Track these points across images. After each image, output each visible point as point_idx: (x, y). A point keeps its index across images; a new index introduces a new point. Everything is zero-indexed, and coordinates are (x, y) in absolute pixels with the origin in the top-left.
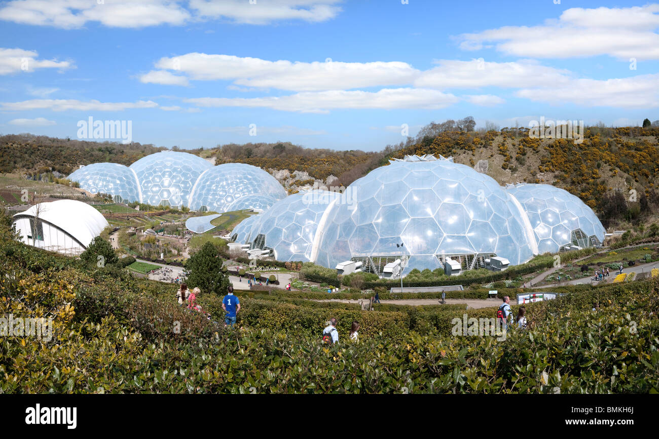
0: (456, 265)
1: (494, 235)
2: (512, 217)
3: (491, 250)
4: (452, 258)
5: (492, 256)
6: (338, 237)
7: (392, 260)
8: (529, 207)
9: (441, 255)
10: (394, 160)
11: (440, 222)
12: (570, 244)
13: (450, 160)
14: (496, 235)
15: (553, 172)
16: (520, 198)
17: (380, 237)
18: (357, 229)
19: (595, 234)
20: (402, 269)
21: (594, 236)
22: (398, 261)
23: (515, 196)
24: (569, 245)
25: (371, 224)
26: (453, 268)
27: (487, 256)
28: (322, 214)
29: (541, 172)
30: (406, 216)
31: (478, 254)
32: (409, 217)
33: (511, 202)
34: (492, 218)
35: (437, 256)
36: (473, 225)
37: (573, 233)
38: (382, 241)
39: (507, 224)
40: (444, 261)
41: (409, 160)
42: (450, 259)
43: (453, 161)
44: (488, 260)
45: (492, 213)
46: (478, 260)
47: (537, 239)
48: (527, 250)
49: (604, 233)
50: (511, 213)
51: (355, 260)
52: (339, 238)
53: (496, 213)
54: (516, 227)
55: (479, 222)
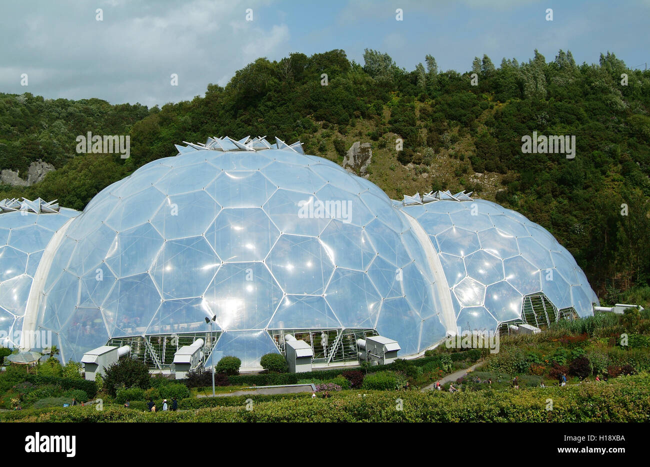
0: (303, 349)
1: (375, 297)
2: (410, 263)
3: (368, 322)
4: (299, 337)
5: (370, 334)
6: (78, 302)
7: (186, 340)
8: (446, 245)
9: (277, 331)
10: (185, 145)
11: (275, 270)
12: (519, 320)
13: (296, 149)
14: (378, 296)
15: (502, 172)
16: (427, 224)
17: (163, 300)
18: (118, 283)
19: (572, 304)
20: (207, 357)
21: (570, 309)
22: (198, 343)
23: (419, 220)
24: (518, 322)
25: (147, 274)
26: (300, 353)
27: (360, 334)
28: (41, 254)
29: (476, 170)
30: (212, 258)
31: (343, 328)
32: (218, 261)
33: (411, 234)
34: (373, 265)
35: (271, 332)
36: (337, 275)
37: (527, 301)
38: (167, 305)
39: (400, 277)
40: (281, 340)
41: (217, 146)
42: (294, 339)
43: (302, 150)
44: (361, 342)
45: (371, 255)
46: (345, 340)
47: (456, 306)
48: (435, 327)
49: (594, 304)
50: (410, 255)
51: (116, 342)
52: (81, 303)
53: (379, 255)
54: (417, 282)
55: (349, 272)
